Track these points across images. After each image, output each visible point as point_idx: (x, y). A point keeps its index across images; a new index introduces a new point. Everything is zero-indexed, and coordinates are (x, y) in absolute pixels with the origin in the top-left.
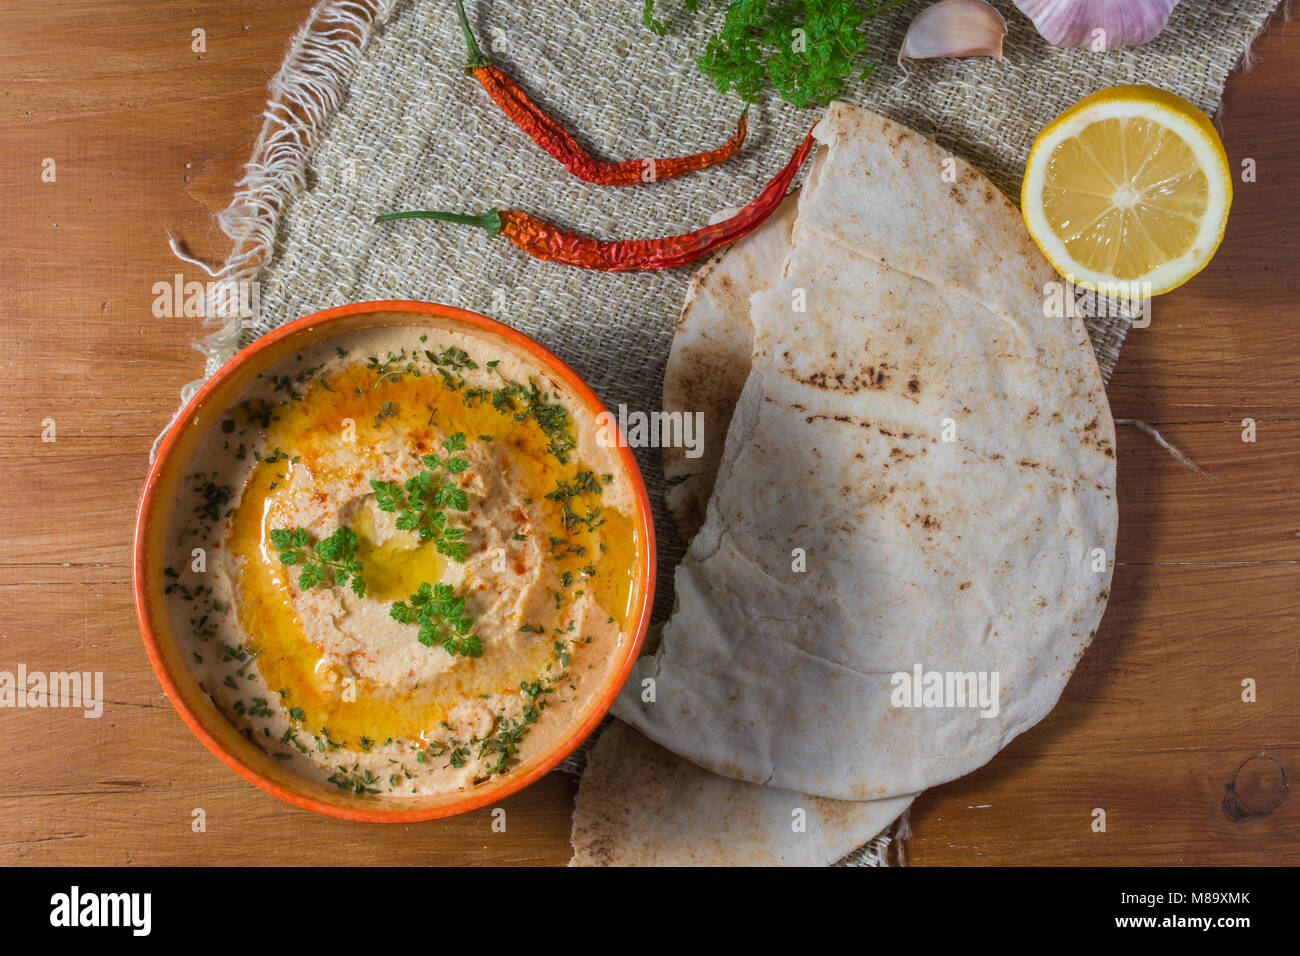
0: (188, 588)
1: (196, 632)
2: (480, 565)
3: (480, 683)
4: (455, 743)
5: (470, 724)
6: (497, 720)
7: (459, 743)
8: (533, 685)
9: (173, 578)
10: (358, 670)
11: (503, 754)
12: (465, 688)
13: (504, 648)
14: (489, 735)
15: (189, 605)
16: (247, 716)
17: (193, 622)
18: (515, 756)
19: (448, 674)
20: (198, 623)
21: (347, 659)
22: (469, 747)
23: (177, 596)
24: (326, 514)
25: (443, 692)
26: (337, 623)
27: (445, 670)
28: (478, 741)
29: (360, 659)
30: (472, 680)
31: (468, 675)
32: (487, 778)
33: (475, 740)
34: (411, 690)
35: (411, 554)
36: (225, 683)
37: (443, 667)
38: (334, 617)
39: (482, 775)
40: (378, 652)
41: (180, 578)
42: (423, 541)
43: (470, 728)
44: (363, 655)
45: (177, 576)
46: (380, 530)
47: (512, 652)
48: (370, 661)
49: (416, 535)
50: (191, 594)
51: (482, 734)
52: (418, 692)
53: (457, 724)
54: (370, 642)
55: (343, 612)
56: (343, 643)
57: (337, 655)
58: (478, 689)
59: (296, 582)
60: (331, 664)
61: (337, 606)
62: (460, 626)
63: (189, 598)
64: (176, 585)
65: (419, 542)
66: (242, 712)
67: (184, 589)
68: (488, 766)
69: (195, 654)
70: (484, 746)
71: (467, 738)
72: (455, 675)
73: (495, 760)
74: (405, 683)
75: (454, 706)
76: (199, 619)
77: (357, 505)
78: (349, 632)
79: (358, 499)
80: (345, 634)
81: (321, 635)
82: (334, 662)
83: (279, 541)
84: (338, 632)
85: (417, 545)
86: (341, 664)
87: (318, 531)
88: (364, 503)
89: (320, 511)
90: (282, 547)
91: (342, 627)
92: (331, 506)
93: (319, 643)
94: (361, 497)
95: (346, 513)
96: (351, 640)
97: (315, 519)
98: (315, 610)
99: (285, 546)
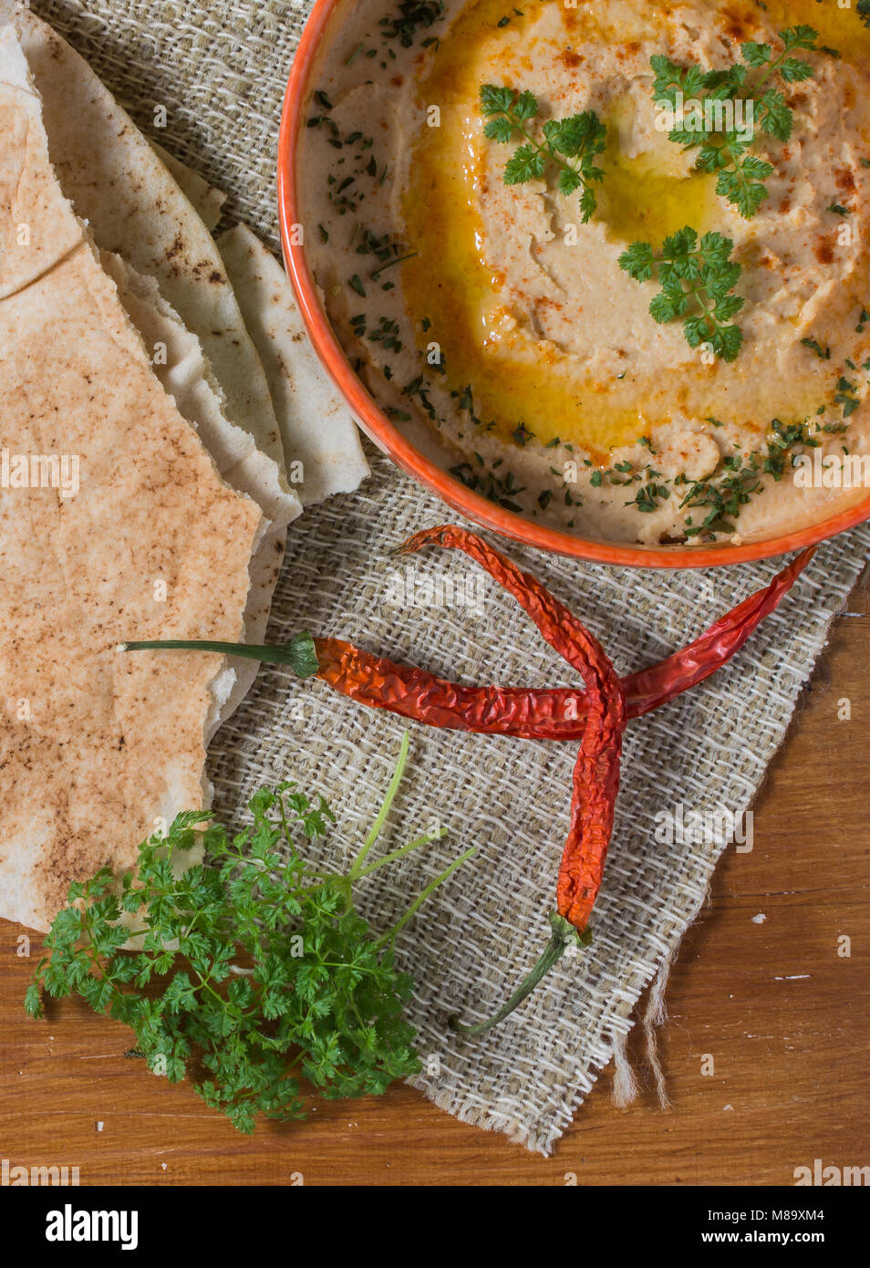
0: (341, 128)
1: (330, 196)
2: (772, 229)
3: (714, 402)
4: (651, 474)
5: (684, 454)
6: (726, 461)
7: (659, 475)
8: (791, 429)
9: (322, 107)
10: (544, 326)
11: (717, 511)
12: (691, 403)
13: (767, 361)
14: (706, 478)
15: (335, 154)
16: (365, 341)
17: (331, 180)
18: (731, 519)
19: (674, 372)
20: (337, 184)
21: (533, 306)
22: (670, 486)
23: (321, 135)
24: (573, 85)
25: (657, 397)
26: (535, 249)
27: (674, 365)
28: (687, 482)
29: (552, 312)
30: (704, 391)
31: (702, 383)
32: (682, 540)
33: (682, 479)
34: (613, 379)
35: (672, 185)
36: (350, 283)
37: (671, 360)
38: (534, 240)
39: (677, 532)
40: (581, 310)
41: (333, 111)
42: (700, 169)
43: (681, 459)
44: (559, 307)
45: (329, 106)
46: (640, 136)
47: (776, 370)
48: (565, 319)
49: (693, 156)
50: (341, 139)
51: (695, 474)
52: (621, 384)
53: (664, 447)
54: (574, 294)
55: (551, 235)
56: (536, 281)
57: (521, 294)
58: (709, 408)
59: (498, 170)
60: (510, 304)
61: (546, 224)
62: (723, 305)
63: (337, 145)
64: (325, 119)
65: (692, 171)
66: (360, 332)
67: (334, 130)
68: (689, 522)
69: (321, 227)
70: (696, 491)
71: (673, 473)
72: (684, 377)
73: (700, 516)
74: (609, 364)
75: (664, 421)
76: (340, 179)
77: (620, 87)
78: (550, 268)
79: (623, 79)
80: (542, 269)
81: (508, 258)
82: (515, 303)
83: (492, 102)
84: (533, 262)
85: (686, 174)
86: (525, 309)
87: (554, 104)
88: (627, 87)
89: (566, 78)
90: (496, 111)
91: (540, 257)
92: (584, 78)
93: (501, 269)
94: (629, 78)
95: (602, 93)
96: (548, 280)
97: (555, 87)
98: (511, 220)
99: (500, 111)
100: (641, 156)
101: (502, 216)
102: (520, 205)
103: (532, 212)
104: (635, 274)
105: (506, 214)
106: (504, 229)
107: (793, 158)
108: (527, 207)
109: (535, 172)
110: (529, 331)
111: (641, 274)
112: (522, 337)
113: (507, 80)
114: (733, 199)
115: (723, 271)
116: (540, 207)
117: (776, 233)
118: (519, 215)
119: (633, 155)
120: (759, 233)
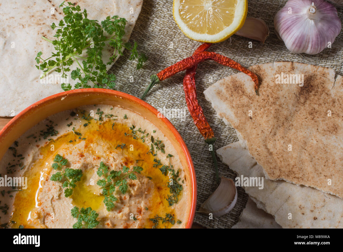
1: (7, 168)
2: (114, 216)
9: (15, 145)
10: (46, 221)
15: (13, 158)
17: (9, 164)
20: (10, 166)
21: (45, 215)
23: (12, 152)
24: (79, 161)
26: (52, 200)
29: (49, 218)
38: (53, 197)
40: (57, 220)
41: (18, 147)
44: (52, 217)
48: (52, 221)
49: (101, 191)
54: (57, 215)
55: (57, 198)
56: (49, 208)
57: (43, 210)
59: (51, 176)
61: (58, 193)
63: (15, 156)
64: (14, 148)
67: (16, 152)
76: (12, 165)
77: (91, 167)
78: (54, 206)
79: (93, 165)
80: (52, 205)
81: (45, 200)
82: (40, 212)
83: (57, 159)
84: (50, 203)
85: (99, 194)
86: (42, 214)
87: (72, 165)
88: (93, 167)
89: (78, 159)
90: (57, 161)
91: (53, 202)
92: (82, 160)
93: (42, 202)
94: (94, 165)
95: (85, 166)
96: (52, 209)
97: (74, 160)
98: (49, 190)
99: (58, 162)
100: (90, 186)
101: (48, 188)
102: (54, 187)
103: (56, 190)
104: (73, 215)
105: (49, 188)
106: (47, 192)
107: (126, 200)
108: (55, 188)
109: (59, 180)
110: (41, 220)
111: (74, 216)
112: (38, 222)
113: (64, 155)
114: (107, 204)
115: (94, 222)
116: (58, 189)
117: (114, 217)
118: (52, 190)
119: (88, 185)
120: (109, 216)
